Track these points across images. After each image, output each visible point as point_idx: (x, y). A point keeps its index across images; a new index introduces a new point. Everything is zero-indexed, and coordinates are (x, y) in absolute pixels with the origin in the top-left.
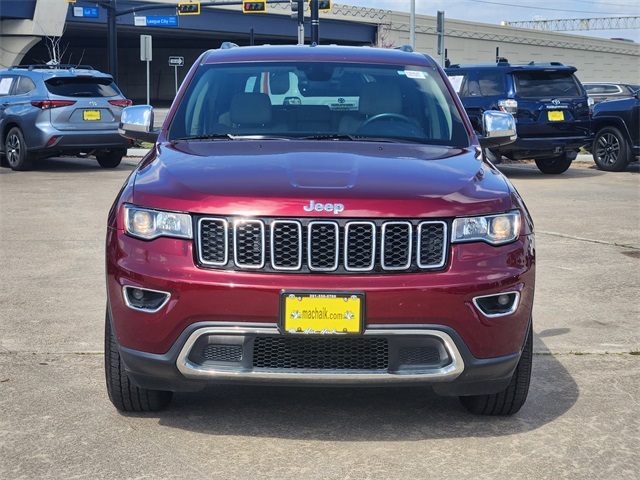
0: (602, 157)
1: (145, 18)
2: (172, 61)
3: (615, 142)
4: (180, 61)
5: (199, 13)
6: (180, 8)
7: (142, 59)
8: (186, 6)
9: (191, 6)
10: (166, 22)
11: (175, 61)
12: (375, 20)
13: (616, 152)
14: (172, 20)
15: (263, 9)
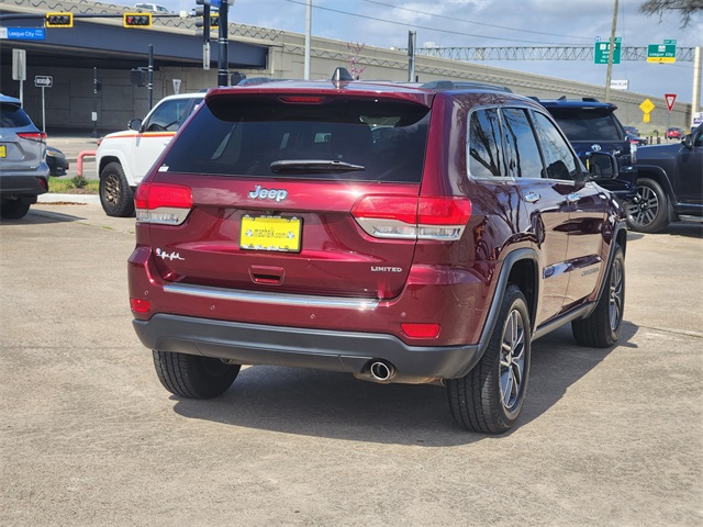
0: (635, 215)
1: (5, 29)
2: (38, 81)
3: (652, 196)
4: (48, 82)
5: (71, 25)
6: (49, 19)
7: (15, 77)
8: (55, 18)
9: (62, 18)
10: (31, 35)
11: (42, 81)
12: (267, 42)
13: (654, 210)
14: (39, 33)
15: (147, 23)
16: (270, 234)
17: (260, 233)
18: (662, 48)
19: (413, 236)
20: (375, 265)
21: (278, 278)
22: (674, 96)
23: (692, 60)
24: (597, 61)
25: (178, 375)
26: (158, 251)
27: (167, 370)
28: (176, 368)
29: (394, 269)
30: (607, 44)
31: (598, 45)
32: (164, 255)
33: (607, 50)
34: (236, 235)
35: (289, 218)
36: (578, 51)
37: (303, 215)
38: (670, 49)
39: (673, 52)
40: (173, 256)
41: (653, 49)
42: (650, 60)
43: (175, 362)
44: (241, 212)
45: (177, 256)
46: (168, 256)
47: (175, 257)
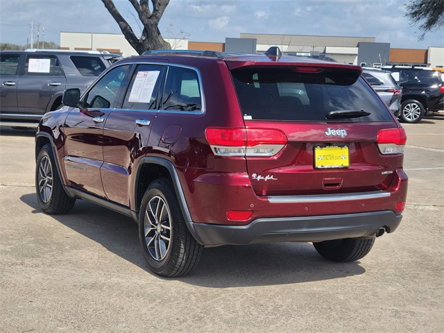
16: (332, 157)
17: (326, 158)
19: (396, 152)
20: (383, 170)
26: (254, 175)
29: (390, 172)
32: (259, 178)
35: (342, 147)
37: (348, 145)
40: (267, 178)
44: (314, 145)
45: (272, 177)
46: (263, 178)
47: (269, 178)
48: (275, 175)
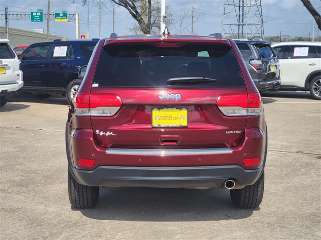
16: (170, 118)
17: (164, 118)
18: (61, 15)
19: (245, 114)
20: (228, 130)
21: (176, 141)
22: (85, 36)
23: (75, 20)
24: (32, 21)
25: (85, 197)
26: (97, 131)
27: (79, 195)
28: (85, 194)
29: (237, 132)
30: (36, 13)
31: (32, 13)
32: (102, 133)
33: (36, 15)
34: (149, 120)
35: (180, 109)
36: (23, 16)
37: (187, 107)
38: (65, 15)
39: (66, 16)
40: (108, 134)
41: (57, 15)
42: (56, 20)
43: (85, 190)
44: (152, 107)
45: (112, 133)
46: (104, 133)
47: (110, 134)
48: (114, 131)
